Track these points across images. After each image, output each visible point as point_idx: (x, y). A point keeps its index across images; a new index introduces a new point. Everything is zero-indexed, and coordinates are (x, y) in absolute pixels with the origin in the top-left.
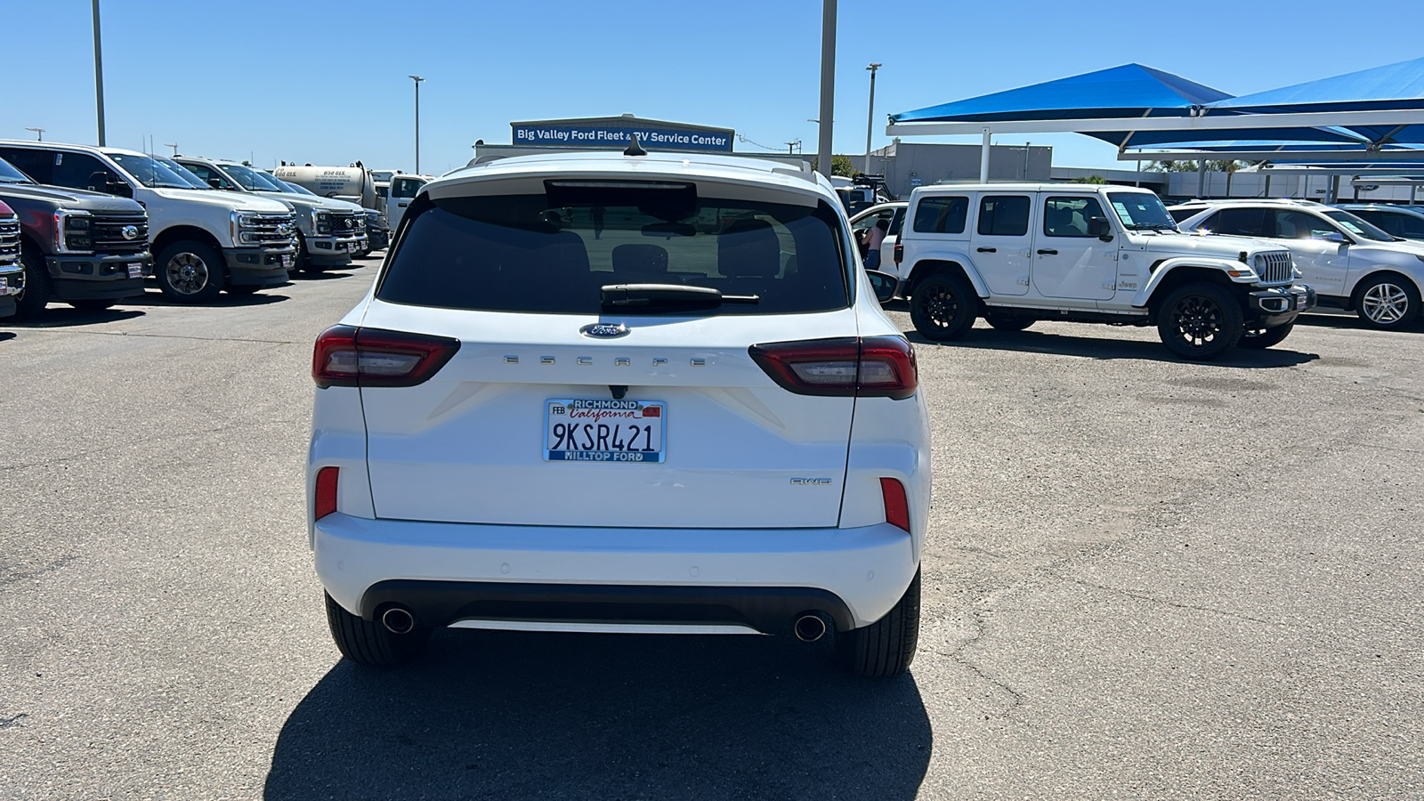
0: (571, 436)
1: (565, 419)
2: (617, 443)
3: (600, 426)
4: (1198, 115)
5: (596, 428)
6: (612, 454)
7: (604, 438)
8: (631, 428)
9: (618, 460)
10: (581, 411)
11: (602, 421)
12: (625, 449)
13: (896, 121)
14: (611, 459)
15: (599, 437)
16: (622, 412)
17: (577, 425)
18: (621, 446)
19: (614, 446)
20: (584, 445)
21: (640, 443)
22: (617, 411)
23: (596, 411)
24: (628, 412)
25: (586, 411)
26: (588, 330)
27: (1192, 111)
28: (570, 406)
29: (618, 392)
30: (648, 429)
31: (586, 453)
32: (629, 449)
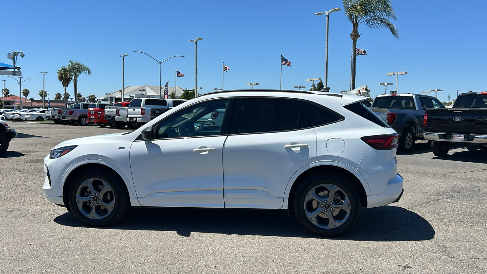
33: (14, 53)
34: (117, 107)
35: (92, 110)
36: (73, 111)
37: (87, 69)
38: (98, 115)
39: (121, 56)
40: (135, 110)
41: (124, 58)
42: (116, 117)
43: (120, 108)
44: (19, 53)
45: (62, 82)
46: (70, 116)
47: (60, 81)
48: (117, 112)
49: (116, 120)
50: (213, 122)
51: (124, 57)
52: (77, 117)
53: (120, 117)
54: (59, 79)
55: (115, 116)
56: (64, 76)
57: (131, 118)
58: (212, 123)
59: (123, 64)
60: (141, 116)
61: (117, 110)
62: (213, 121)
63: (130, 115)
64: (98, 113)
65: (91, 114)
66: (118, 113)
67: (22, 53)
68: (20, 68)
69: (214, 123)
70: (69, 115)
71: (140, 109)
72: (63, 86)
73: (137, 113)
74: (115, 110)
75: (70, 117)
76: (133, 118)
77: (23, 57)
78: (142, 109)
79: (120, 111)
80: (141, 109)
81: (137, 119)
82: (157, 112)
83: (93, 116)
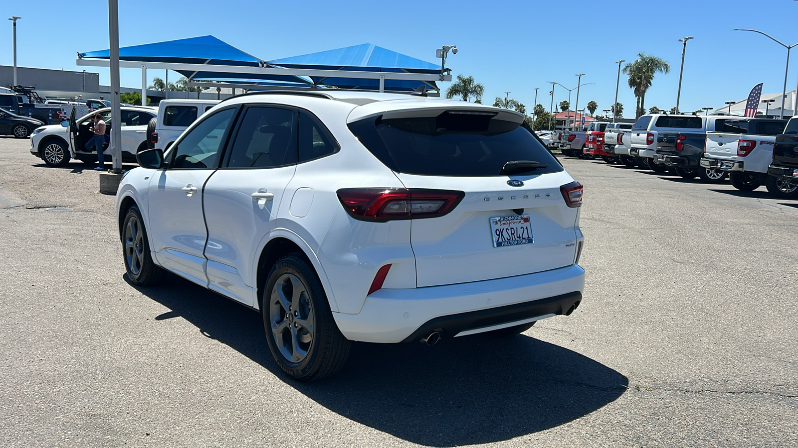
0: (502, 235)
1: (498, 227)
2: (518, 236)
3: (511, 229)
4: (263, 66)
5: (510, 229)
6: (518, 241)
7: (514, 234)
8: (521, 228)
9: (520, 244)
10: (503, 222)
11: (512, 226)
12: (521, 238)
13: (82, 57)
14: (517, 244)
15: (512, 234)
16: (517, 221)
17: (503, 229)
18: (520, 237)
19: (518, 237)
20: (507, 238)
21: (525, 236)
22: (515, 221)
23: (508, 222)
24: (519, 221)
25: (505, 222)
26: (510, 183)
27: (260, 64)
28: (499, 220)
29: (519, 212)
30: (527, 228)
31: (509, 242)
32: (523, 238)
33: (444, 49)
34: (619, 130)
35: (590, 135)
36: (575, 135)
37: (666, 65)
38: (597, 143)
39: (680, 40)
40: (640, 135)
41: (685, 44)
42: (617, 146)
43: (625, 132)
44: (449, 48)
45: (633, 89)
46: (570, 143)
47: (631, 87)
48: (618, 138)
49: (616, 152)
50: (739, 162)
51: (685, 42)
52: (581, 145)
53: (623, 147)
54: (630, 84)
55: (615, 145)
56: (638, 79)
57: (633, 149)
58: (736, 165)
59: (683, 54)
60: (646, 146)
61: (618, 135)
62: (741, 159)
63: (634, 145)
64: (598, 139)
65: (589, 141)
66: (620, 140)
67: (455, 47)
68: (450, 70)
69: (741, 164)
70: (568, 142)
71: (646, 134)
72: (635, 95)
73: (642, 140)
74: (616, 136)
75: (570, 145)
76: (637, 149)
77: (455, 53)
78: (649, 135)
79: (623, 137)
80: (648, 133)
81: (640, 150)
82: (665, 140)
83: (591, 145)
